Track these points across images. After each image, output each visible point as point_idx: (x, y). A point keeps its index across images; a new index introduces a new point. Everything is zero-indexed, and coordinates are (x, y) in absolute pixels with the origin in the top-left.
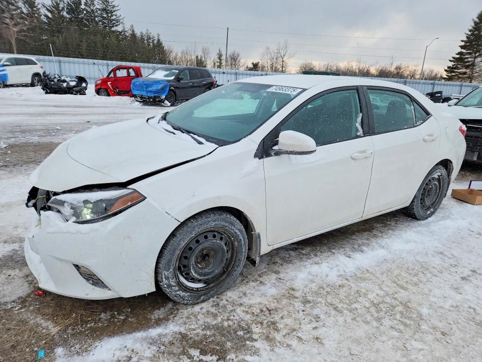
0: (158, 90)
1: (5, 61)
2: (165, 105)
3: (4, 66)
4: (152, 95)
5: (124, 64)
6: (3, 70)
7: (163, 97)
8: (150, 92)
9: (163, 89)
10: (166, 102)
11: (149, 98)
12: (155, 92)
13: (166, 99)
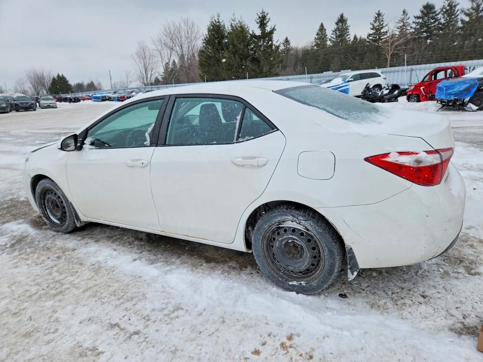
0: (461, 91)
1: (351, 78)
2: (468, 109)
3: (348, 81)
4: (452, 98)
5: (443, 65)
6: (347, 86)
7: (467, 99)
8: (450, 94)
9: (467, 90)
10: (470, 105)
11: (449, 101)
12: (456, 94)
13: (469, 101)
